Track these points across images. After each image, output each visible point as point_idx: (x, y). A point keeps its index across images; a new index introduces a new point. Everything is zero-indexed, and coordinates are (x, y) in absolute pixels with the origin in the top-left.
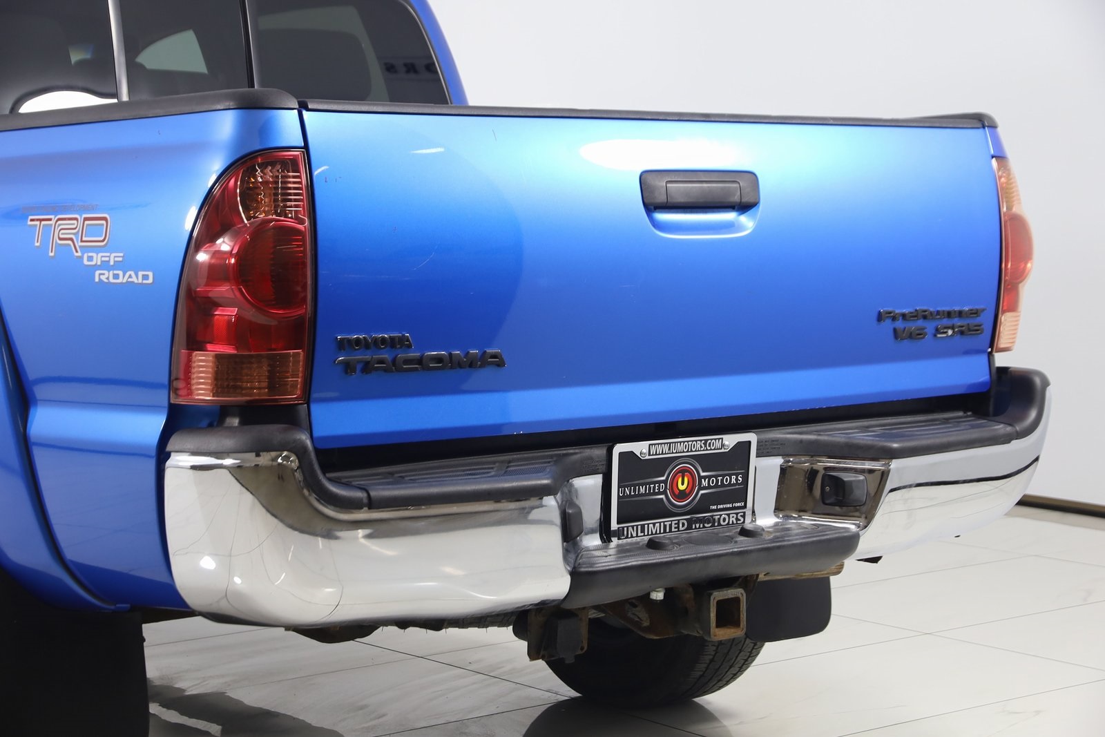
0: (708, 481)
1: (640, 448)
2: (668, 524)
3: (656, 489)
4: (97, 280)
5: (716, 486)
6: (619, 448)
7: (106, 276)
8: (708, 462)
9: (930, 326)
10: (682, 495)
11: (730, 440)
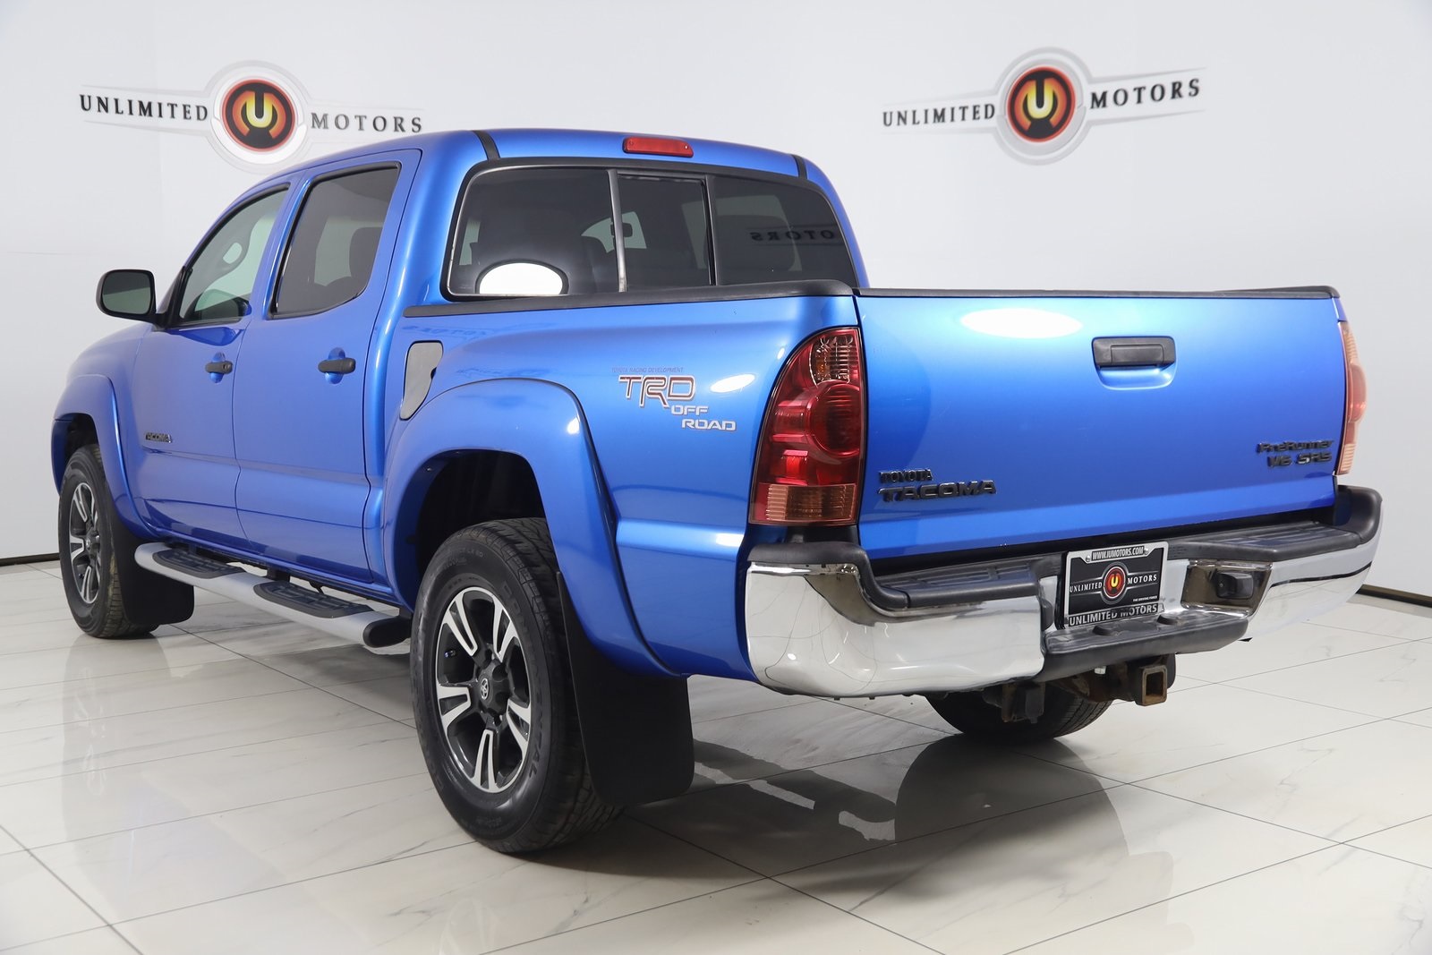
0: (1133, 579)
1: (1086, 555)
2: (1103, 614)
3: (1095, 587)
4: (684, 426)
5: (1138, 583)
6: (1071, 555)
7: (693, 423)
8: (1134, 564)
9: (1293, 455)
10: (1114, 591)
11: (1149, 547)
